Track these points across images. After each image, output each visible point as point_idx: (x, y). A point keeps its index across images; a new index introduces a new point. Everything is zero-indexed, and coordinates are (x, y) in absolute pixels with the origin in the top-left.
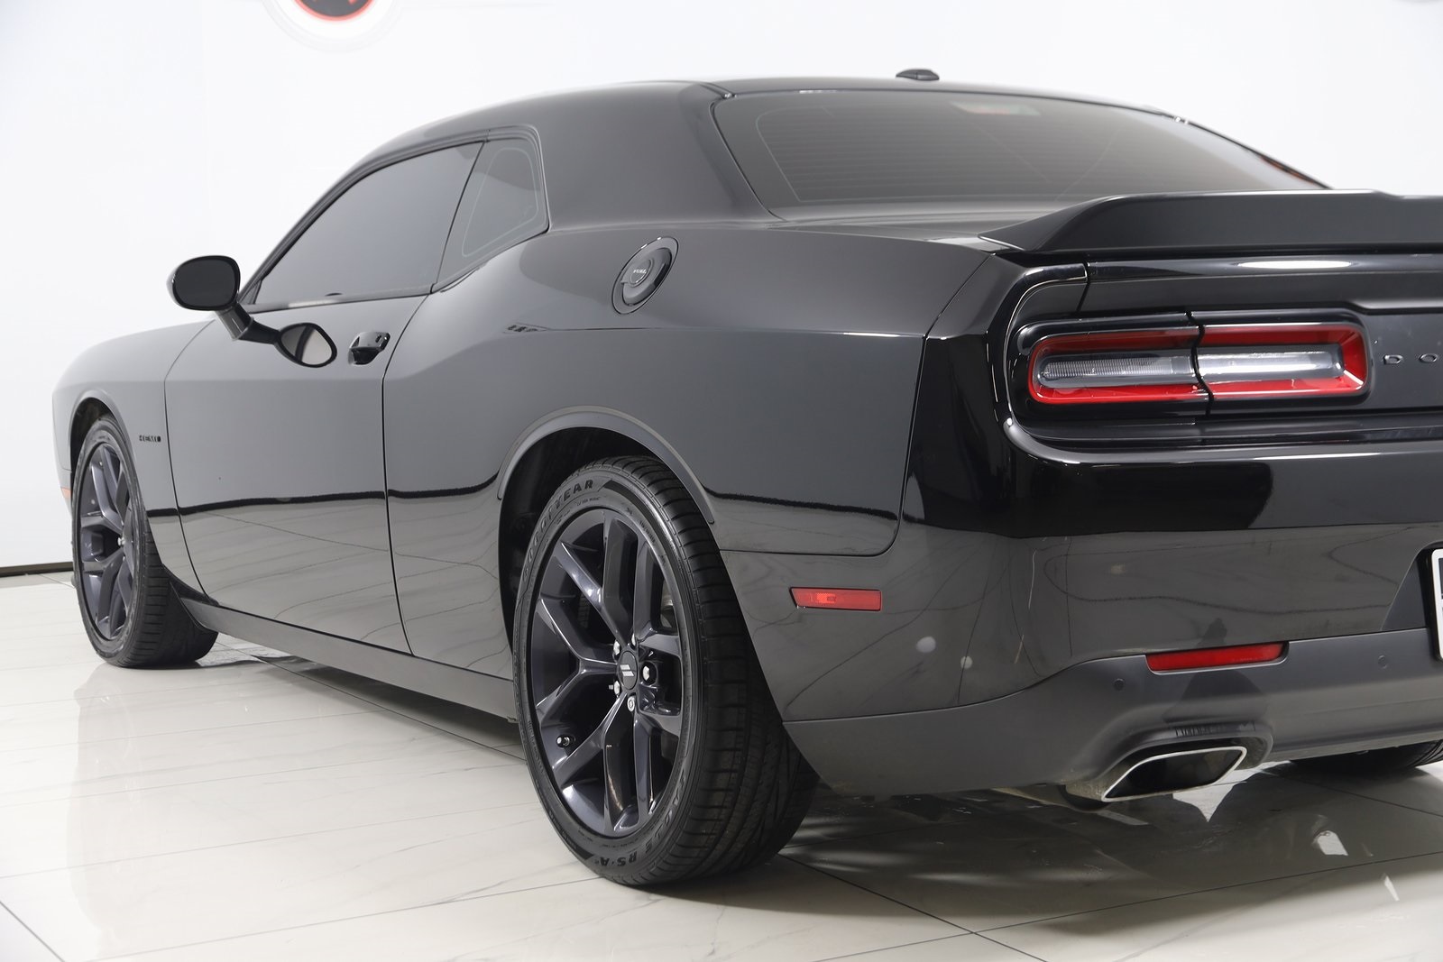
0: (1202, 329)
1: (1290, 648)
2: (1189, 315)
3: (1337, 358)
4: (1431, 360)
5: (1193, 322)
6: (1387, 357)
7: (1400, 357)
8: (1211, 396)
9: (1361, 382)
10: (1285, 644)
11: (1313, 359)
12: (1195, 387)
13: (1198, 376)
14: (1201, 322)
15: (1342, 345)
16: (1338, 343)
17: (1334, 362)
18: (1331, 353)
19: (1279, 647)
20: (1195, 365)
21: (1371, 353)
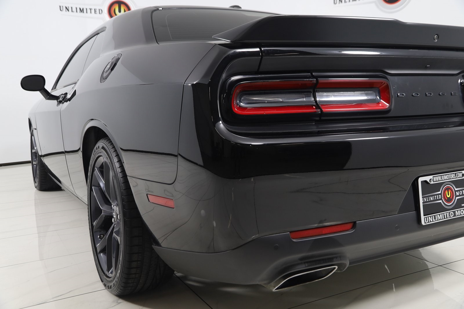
0: (317, 80)
1: (357, 225)
2: (312, 74)
3: (378, 94)
4: (416, 95)
5: (314, 77)
6: (399, 94)
7: (404, 94)
8: (321, 111)
9: (388, 105)
10: (354, 223)
11: (367, 95)
12: (314, 107)
13: (316, 101)
14: (317, 77)
15: (380, 88)
16: (378, 88)
17: (376, 96)
18: (375, 92)
19: (351, 225)
20: (315, 97)
21: (392, 92)
